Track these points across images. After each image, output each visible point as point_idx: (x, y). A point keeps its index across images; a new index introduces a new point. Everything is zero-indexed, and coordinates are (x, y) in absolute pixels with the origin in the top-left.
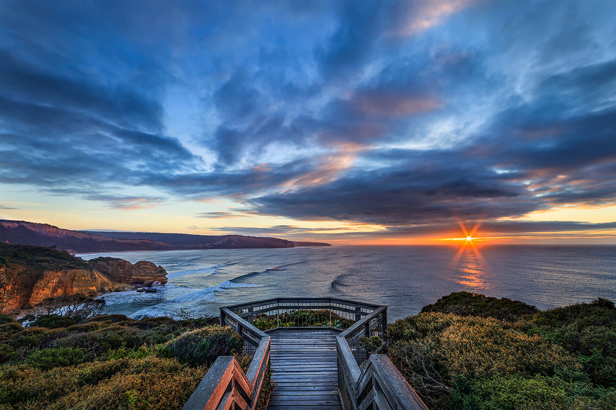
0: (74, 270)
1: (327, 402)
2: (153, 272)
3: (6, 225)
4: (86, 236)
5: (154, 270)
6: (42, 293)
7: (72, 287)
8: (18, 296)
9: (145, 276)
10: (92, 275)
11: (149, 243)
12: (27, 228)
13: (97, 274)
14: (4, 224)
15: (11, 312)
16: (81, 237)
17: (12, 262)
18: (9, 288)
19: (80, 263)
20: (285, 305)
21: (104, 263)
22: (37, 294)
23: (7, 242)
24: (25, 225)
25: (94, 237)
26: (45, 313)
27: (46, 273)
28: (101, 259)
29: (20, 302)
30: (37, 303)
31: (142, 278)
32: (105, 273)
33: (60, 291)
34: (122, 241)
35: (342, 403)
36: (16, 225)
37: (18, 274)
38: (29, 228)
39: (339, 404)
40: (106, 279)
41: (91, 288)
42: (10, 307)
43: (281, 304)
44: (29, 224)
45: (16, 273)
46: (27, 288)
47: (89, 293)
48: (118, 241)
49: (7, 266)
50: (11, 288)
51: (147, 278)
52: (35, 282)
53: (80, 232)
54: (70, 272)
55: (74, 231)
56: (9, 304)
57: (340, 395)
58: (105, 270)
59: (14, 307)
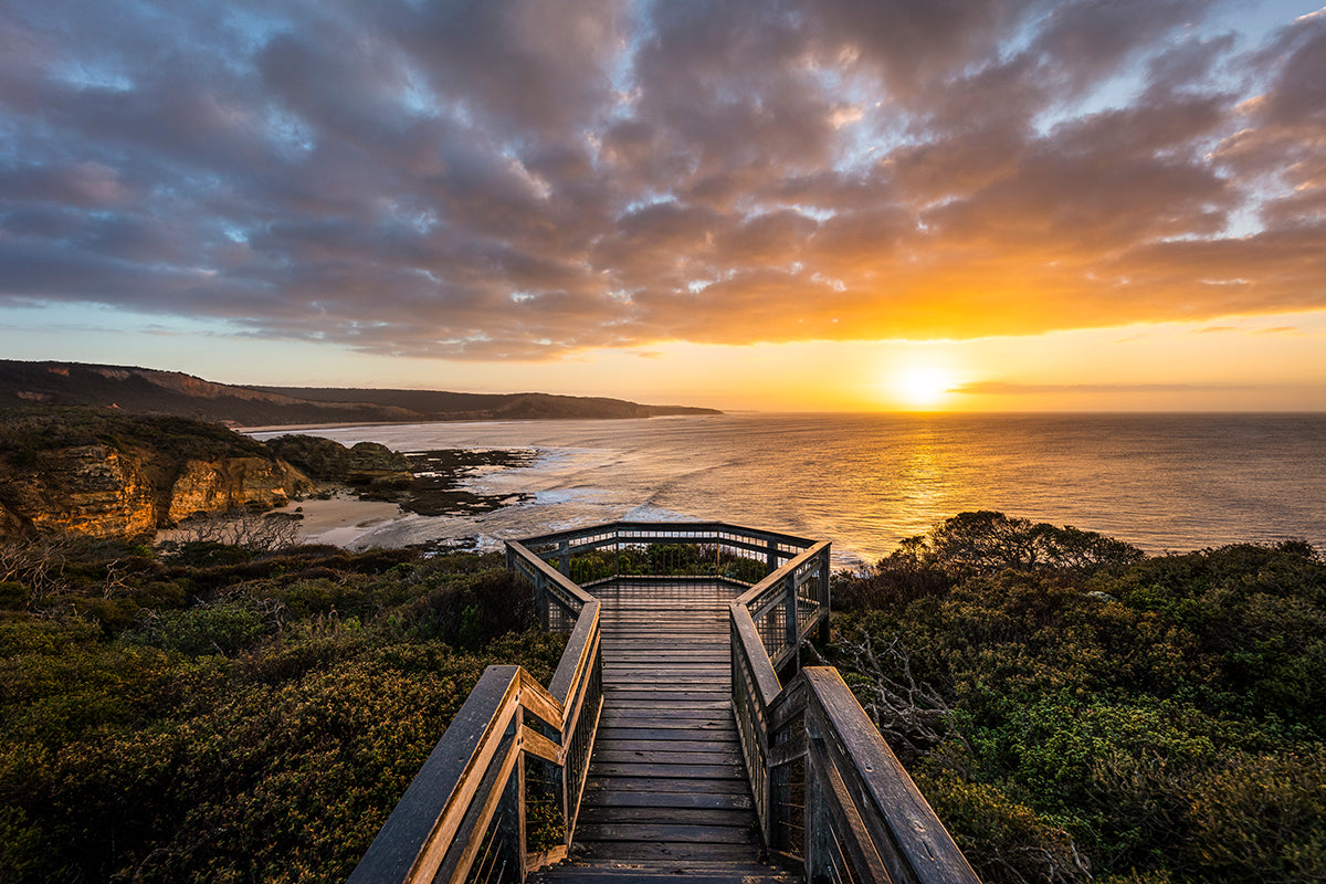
0: (242, 459)
1: (711, 724)
2: (387, 462)
3: (108, 374)
4: (257, 395)
5: (386, 458)
6: (188, 500)
7: (241, 490)
8: (149, 505)
9: (372, 469)
10: (276, 469)
11: (375, 409)
12: (145, 380)
13: (285, 467)
14: (104, 374)
15: (141, 531)
16: (248, 396)
17: (129, 444)
18: (130, 490)
19: (251, 448)
20: (629, 534)
21: (295, 446)
22: (181, 501)
23: (115, 405)
24: (142, 373)
25: (272, 398)
26: (194, 536)
27: (190, 463)
28: (288, 438)
29: (153, 515)
30: (183, 517)
31: (366, 473)
32: (296, 464)
33: (219, 496)
34: (323, 405)
35: (739, 726)
36: (126, 374)
37: (142, 466)
38: (149, 379)
39: (733, 727)
40: (301, 477)
41: (275, 492)
42: (136, 523)
43: (621, 534)
44: (149, 373)
45: (139, 463)
46: (162, 493)
47: (274, 500)
48: (316, 404)
49: (121, 451)
50: (134, 490)
51: (377, 473)
52: (174, 479)
53: (243, 387)
54: (234, 462)
55: (233, 386)
56: (134, 519)
57: (735, 711)
58: (297, 458)
59: (144, 523)
